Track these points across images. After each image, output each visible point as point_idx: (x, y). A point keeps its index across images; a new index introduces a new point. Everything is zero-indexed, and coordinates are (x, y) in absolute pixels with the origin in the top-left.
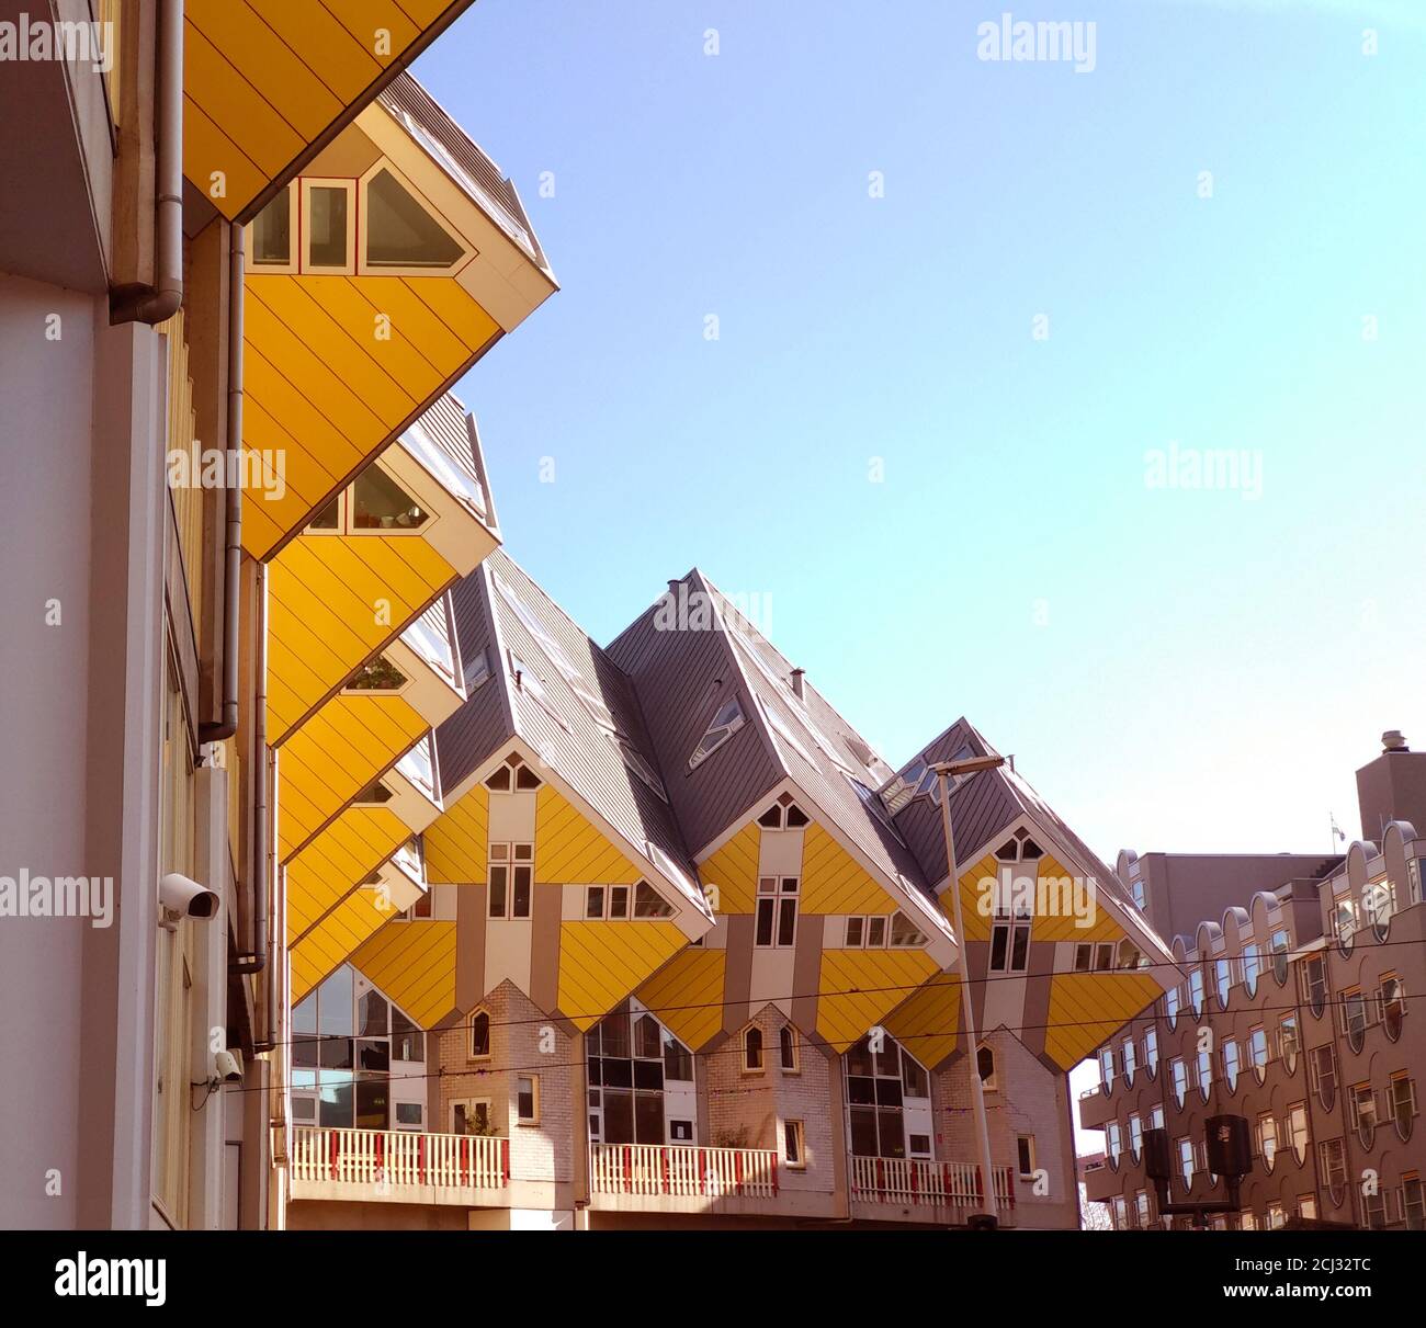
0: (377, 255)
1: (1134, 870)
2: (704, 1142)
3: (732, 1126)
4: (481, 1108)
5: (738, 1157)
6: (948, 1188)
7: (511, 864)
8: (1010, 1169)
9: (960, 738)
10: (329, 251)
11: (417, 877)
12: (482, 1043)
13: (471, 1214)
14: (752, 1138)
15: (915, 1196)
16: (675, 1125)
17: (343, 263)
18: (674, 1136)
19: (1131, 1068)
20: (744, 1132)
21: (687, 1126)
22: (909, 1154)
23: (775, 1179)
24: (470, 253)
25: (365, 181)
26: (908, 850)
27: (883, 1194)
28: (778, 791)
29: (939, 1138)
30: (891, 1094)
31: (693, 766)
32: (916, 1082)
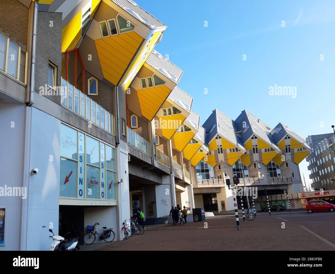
0: (156, 84)
1: (310, 138)
2: (250, 177)
3: (253, 175)
4: (220, 176)
5: (254, 179)
6: (283, 180)
7: (220, 147)
8: (291, 177)
9: (280, 125)
10: (151, 85)
11: (207, 150)
12: (220, 168)
13: (221, 188)
14: (256, 176)
15: (278, 181)
16: (246, 175)
17: (152, 86)
18: (246, 177)
19: (313, 162)
20: (255, 176)
21: (248, 175)
22: (278, 176)
23: (259, 181)
24: (166, 82)
25: (153, 76)
26: (274, 140)
27: (274, 181)
28: (253, 135)
29: (282, 174)
30: (275, 169)
31: (244, 133)
32: (278, 167)
